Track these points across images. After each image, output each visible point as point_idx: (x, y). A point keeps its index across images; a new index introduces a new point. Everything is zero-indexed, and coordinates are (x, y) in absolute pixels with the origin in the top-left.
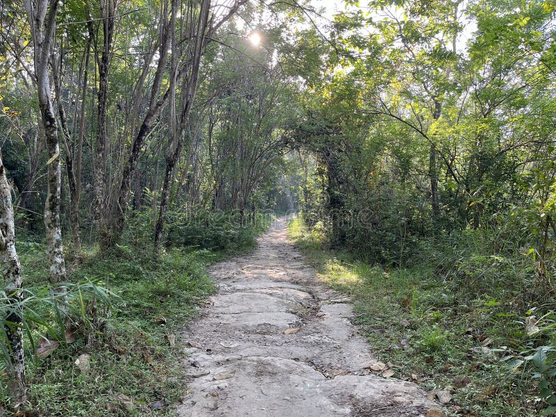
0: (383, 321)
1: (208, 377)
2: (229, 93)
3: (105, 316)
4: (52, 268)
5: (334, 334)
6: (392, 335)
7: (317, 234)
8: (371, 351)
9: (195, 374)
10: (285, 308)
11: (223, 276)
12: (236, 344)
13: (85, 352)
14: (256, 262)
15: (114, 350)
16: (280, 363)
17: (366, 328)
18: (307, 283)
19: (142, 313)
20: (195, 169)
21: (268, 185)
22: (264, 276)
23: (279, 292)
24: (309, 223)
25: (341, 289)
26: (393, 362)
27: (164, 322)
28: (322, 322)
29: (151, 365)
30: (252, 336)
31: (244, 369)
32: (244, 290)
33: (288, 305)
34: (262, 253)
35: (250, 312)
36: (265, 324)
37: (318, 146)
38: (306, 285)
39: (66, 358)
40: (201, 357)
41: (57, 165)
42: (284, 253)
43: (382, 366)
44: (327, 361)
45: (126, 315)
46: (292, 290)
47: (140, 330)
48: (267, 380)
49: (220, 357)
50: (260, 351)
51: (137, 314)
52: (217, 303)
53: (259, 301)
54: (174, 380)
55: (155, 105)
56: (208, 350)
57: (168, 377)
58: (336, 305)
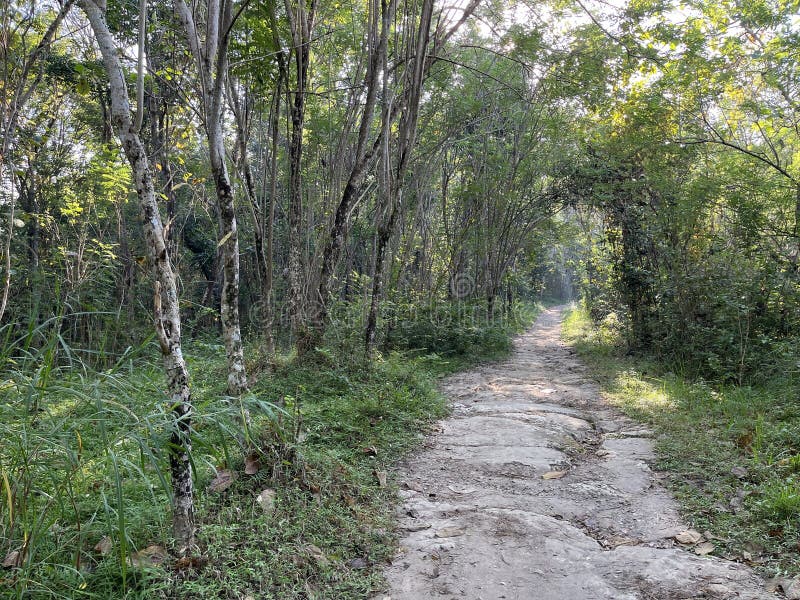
0: (703, 467)
1: (429, 533)
2: (470, 130)
3: (294, 441)
4: (231, 377)
5: (621, 482)
6: (718, 490)
7: (607, 333)
8: (680, 512)
9: (411, 527)
10: (546, 442)
11: (461, 393)
12: (471, 489)
13: (270, 487)
14: (510, 373)
15: (303, 487)
16: (532, 520)
17: (674, 476)
18: (587, 407)
19: (346, 440)
20: (424, 242)
21: (531, 260)
22: (519, 394)
23: (540, 418)
24: (596, 315)
25: (639, 416)
26: (715, 533)
27: (373, 454)
28: (604, 465)
29: (351, 510)
30: (496, 480)
31: (479, 525)
32: (489, 413)
33: (551, 437)
34: (520, 361)
35: (493, 444)
36: (514, 463)
37: (606, 199)
38: (584, 409)
39: (246, 493)
40: (421, 504)
41: (234, 246)
42: (552, 361)
43: (695, 536)
44: (607, 523)
45: (326, 442)
46: (561, 416)
47: (341, 462)
48: (511, 543)
49: (446, 506)
50: (505, 502)
51: (339, 441)
52: (448, 430)
53: (509, 431)
54: (382, 532)
55: (362, 157)
56: (431, 495)
57: (374, 527)
58: (629, 439)
